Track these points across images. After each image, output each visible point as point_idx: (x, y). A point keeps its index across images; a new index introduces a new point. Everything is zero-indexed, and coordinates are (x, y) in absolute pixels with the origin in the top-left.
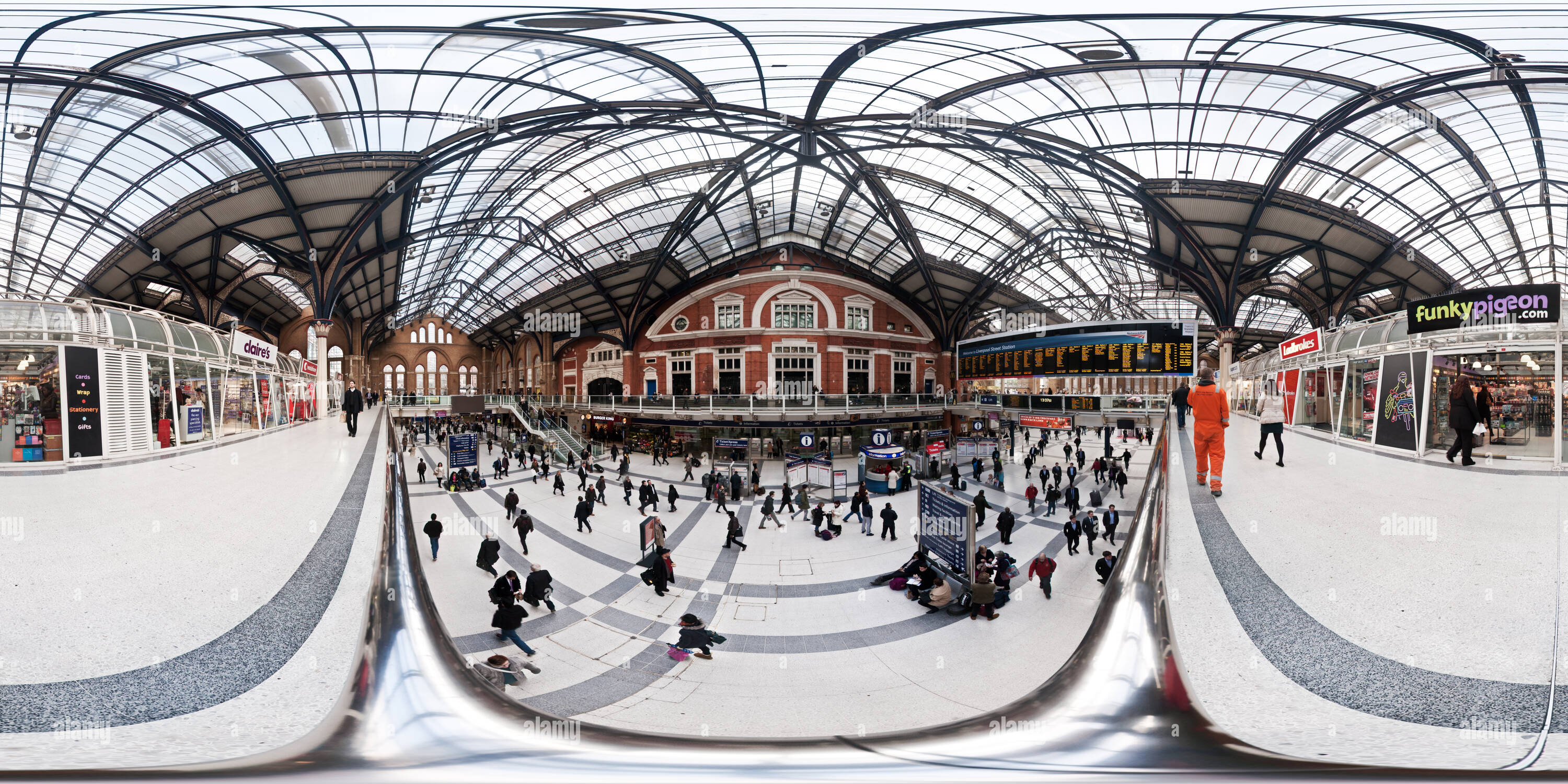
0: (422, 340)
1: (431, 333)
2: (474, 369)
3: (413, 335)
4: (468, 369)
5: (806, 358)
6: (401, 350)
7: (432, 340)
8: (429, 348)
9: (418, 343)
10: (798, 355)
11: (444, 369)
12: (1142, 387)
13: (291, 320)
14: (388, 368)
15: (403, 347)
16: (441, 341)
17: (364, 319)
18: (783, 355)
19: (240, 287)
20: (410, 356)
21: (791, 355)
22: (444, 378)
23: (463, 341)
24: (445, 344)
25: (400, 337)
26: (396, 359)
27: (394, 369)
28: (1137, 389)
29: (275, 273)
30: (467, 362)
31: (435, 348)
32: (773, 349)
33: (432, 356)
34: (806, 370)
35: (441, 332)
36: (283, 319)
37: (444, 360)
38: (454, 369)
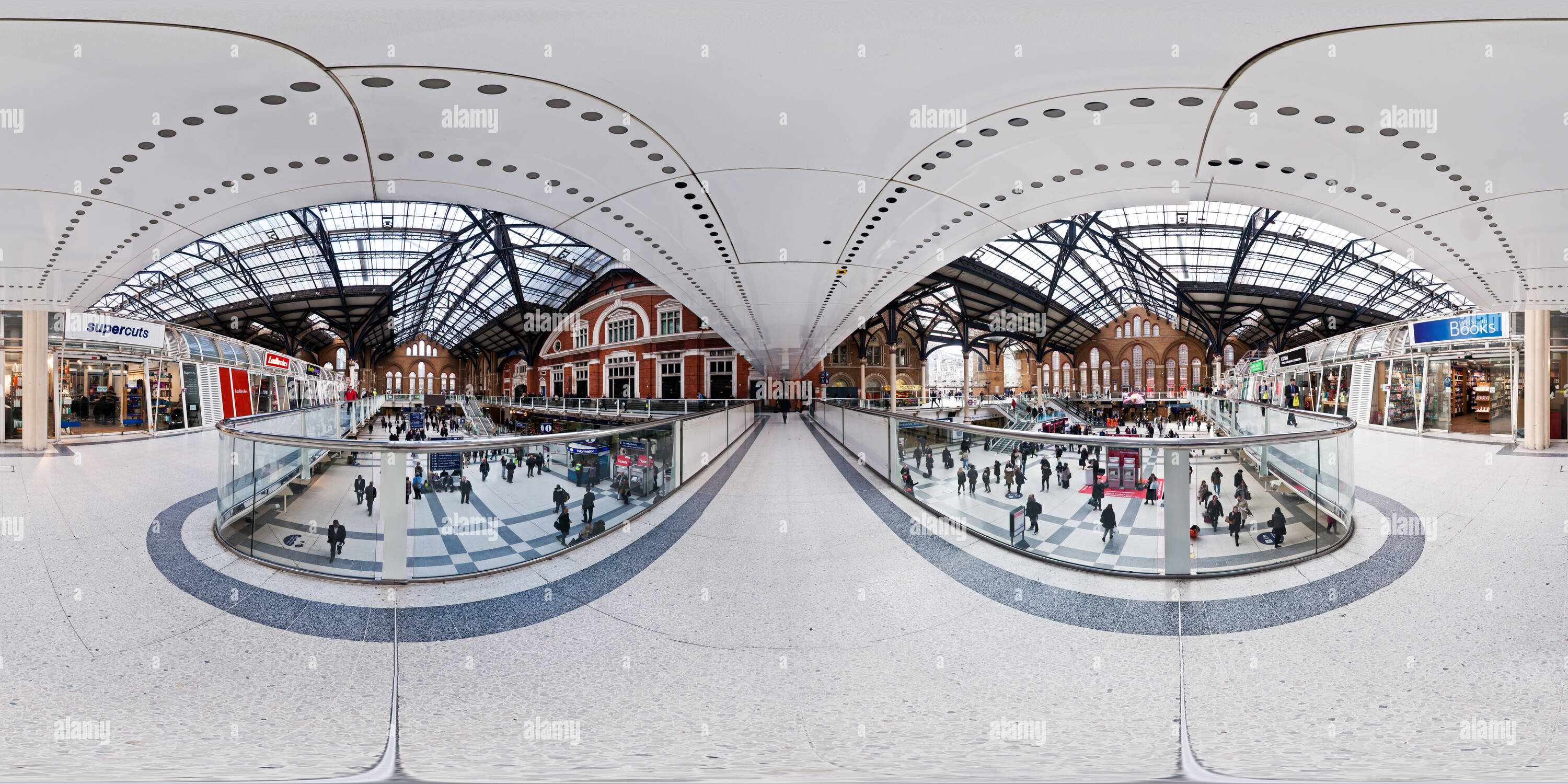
0: (415, 354)
1: (422, 349)
2: (452, 376)
3: (409, 350)
4: (448, 376)
5: (629, 366)
6: (398, 360)
7: (422, 354)
8: (419, 359)
9: (412, 356)
10: (623, 364)
11: (431, 375)
12: (1144, 382)
13: (326, 345)
14: (389, 374)
15: (400, 359)
16: (429, 354)
17: (372, 346)
18: (614, 365)
19: (310, 333)
20: (406, 366)
21: (618, 365)
22: (430, 382)
23: (445, 354)
24: (432, 357)
25: (398, 351)
26: (396, 368)
27: (394, 374)
28: (1138, 384)
29: (329, 330)
30: (448, 370)
31: (424, 359)
32: (607, 361)
33: (421, 365)
34: (629, 377)
35: (429, 347)
36: (321, 345)
37: (430, 368)
38: (437, 376)
